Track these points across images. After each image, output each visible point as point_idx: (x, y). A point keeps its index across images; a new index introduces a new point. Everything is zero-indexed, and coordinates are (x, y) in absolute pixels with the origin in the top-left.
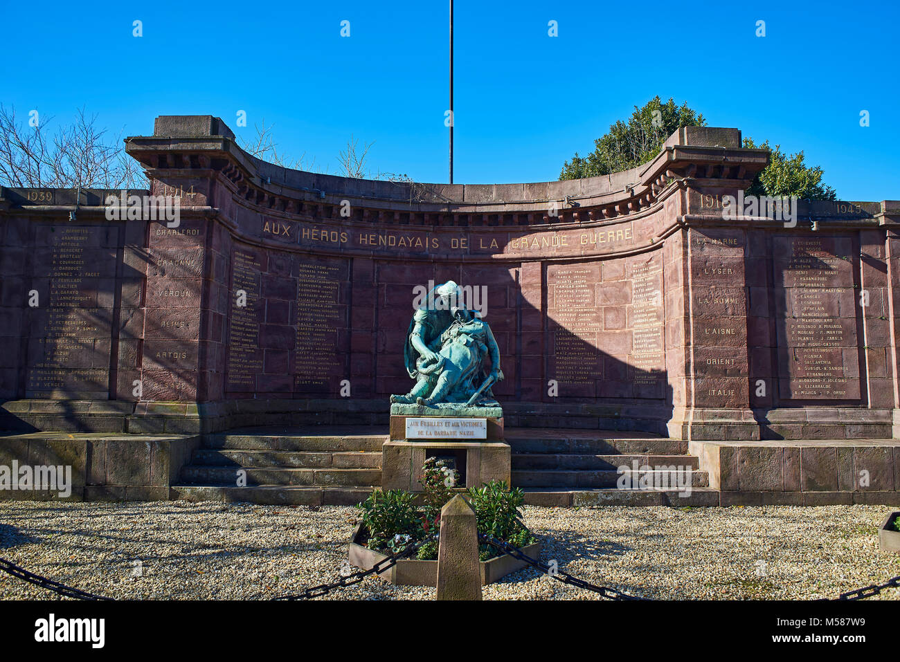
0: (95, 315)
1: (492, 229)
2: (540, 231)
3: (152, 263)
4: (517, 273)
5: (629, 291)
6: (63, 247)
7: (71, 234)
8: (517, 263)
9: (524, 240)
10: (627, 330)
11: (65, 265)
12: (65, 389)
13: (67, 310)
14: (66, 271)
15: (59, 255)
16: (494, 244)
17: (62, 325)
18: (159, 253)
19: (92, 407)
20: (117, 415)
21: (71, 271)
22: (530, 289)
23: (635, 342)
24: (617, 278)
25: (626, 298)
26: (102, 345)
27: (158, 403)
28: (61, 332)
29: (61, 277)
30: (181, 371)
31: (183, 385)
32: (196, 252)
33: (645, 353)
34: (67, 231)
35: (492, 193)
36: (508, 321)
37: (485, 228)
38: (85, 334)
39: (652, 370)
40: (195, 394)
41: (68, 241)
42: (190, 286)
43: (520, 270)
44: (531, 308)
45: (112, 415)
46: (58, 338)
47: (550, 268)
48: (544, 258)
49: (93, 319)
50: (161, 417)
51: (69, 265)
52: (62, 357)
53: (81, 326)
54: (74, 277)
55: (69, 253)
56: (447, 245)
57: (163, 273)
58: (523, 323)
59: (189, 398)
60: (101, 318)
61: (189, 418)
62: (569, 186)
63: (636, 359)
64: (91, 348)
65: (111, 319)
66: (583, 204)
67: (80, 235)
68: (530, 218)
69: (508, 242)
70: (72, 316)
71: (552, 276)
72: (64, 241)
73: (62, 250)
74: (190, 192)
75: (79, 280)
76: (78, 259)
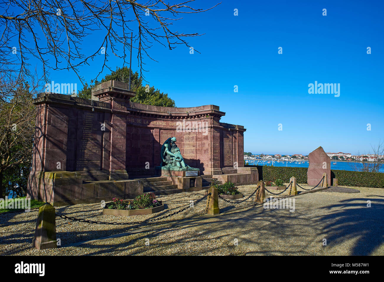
0: (96, 142)
1: (147, 118)
2: (159, 120)
3: (113, 127)
4: (153, 131)
5: (183, 139)
6: (87, 119)
7: (89, 115)
8: (153, 128)
9: (155, 122)
10: (182, 149)
11: (87, 125)
12: (87, 167)
13: (88, 141)
14: (87, 127)
15: (85, 122)
16: (147, 122)
17: (86, 146)
18: (115, 124)
19: (97, 173)
20: (105, 175)
21: (89, 127)
22: (156, 136)
23: (185, 152)
24: (179, 135)
25: (182, 141)
26: (99, 152)
27: (116, 170)
28: (86, 148)
29: (86, 129)
30: (121, 161)
31: (122, 165)
32: (124, 125)
33: (188, 155)
34: (88, 114)
35: (147, 107)
36: (150, 145)
37: (146, 117)
38: (93, 149)
39: (190, 159)
40: (125, 168)
41: (88, 117)
42: (123, 135)
43: (154, 130)
44: (157, 141)
45: (104, 175)
46: (85, 150)
47: (161, 131)
48: (161, 128)
49: (96, 144)
50: (118, 175)
51: (88, 125)
52: (86, 156)
53: (92, 146)
54: (90, 130)
55: (88, 121)
56: (136, 121)
57: (116, 131)
58: (155, 145)
59: (124, 169)
60: (98, 144)
61: (125, 174)
62: (167, 109)
63: (185, 156)
64: (95, 153)
65: (100, 144)
66: (173, 115)
67: (91, 116)
68: (158, 116)
69: (151, 122)
70: (89, 143)
71: (162, 133)
72: (87, 117)
73: (86, 120)
74: (123, 106)
75: (91, 131)
76: (90, 124)
